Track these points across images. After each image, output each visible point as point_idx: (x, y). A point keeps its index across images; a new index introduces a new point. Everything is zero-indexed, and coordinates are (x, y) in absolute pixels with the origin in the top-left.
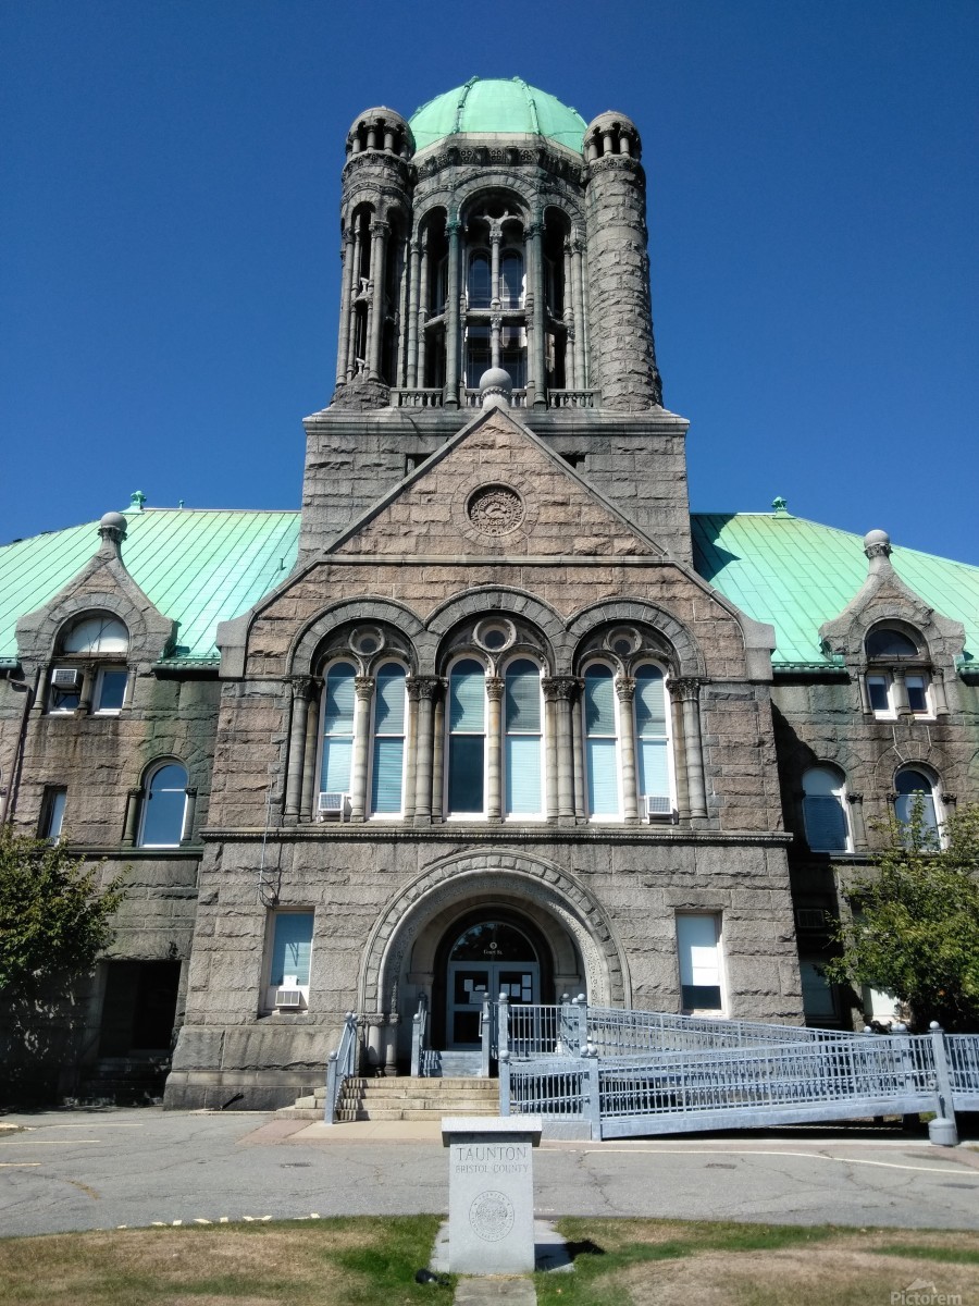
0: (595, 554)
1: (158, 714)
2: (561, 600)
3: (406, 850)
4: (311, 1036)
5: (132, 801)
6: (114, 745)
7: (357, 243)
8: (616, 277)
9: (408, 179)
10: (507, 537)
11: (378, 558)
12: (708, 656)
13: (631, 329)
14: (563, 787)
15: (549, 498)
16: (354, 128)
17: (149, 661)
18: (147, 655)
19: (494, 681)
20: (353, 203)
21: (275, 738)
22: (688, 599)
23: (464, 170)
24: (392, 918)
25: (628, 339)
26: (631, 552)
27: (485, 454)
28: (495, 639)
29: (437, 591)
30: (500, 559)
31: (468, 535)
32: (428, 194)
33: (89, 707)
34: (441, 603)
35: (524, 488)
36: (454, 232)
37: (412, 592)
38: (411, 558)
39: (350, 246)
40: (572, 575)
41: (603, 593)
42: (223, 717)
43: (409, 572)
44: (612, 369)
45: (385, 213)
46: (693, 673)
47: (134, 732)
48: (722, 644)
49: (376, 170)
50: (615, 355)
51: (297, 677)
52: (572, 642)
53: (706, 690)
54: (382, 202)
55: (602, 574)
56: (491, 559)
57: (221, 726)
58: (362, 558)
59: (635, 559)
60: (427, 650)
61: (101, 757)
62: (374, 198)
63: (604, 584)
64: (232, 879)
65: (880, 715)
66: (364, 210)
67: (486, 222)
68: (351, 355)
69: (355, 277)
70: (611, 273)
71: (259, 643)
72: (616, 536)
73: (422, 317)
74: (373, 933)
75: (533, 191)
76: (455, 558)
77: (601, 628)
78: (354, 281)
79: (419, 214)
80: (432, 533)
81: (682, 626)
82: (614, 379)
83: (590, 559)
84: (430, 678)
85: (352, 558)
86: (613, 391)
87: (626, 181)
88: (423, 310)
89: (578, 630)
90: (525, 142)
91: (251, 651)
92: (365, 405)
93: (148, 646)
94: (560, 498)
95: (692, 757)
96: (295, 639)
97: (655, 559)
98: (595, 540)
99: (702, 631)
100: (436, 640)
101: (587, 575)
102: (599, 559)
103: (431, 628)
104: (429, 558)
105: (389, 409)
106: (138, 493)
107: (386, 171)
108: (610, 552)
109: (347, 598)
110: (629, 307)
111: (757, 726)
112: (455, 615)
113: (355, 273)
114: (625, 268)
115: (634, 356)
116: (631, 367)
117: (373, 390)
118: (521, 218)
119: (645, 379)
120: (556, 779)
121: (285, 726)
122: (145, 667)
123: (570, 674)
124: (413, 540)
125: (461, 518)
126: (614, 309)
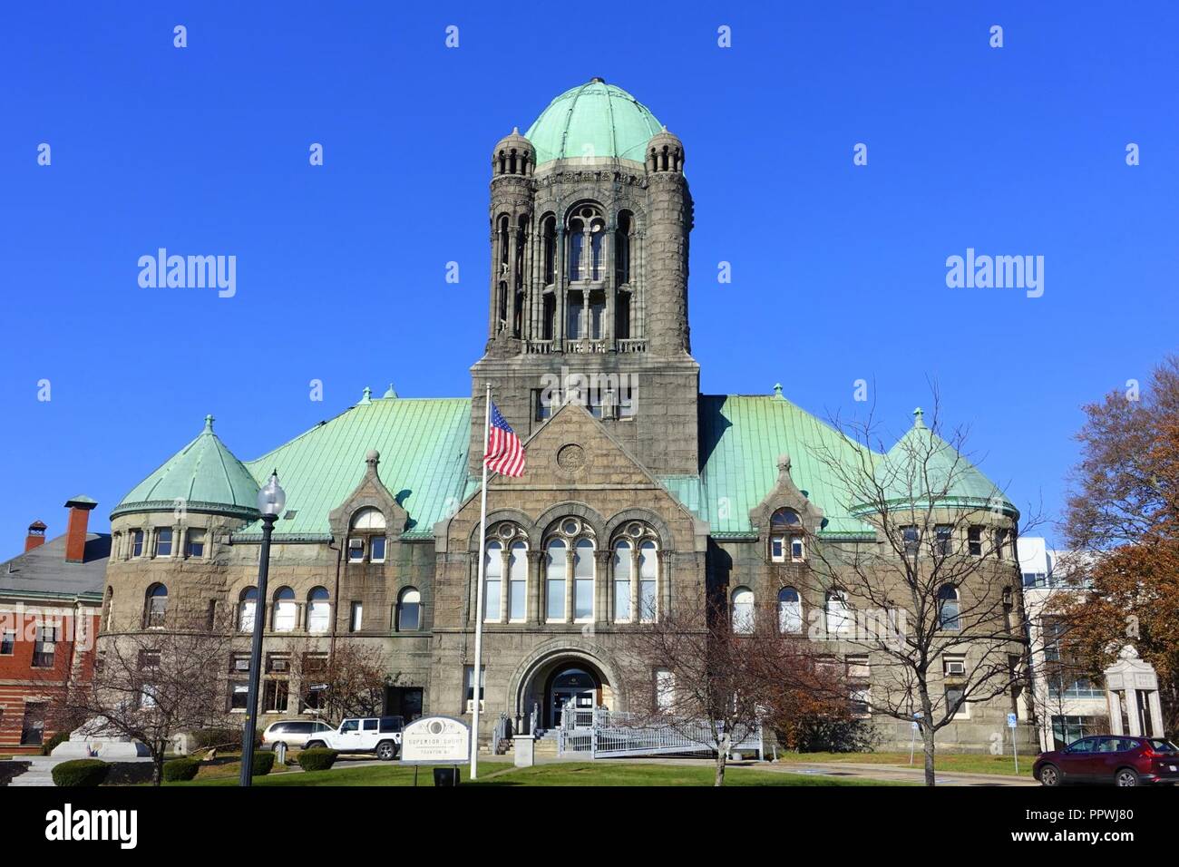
0: (622, 484)
1: (403, 562)
2: (604, 510)
3: (526, 638)
4: (486, 722)
5: (394, 608)
6: (383, 579)
7: (500, 239)
8: (661, 262)
9: (531, 188)
10: (577, 474)
11: (511, 487)
12: (676, 539)
13: (668, 298)
14: (603, 607)
15: (599, 452)
16: (497, 154)
17: (397, 535)
18: (396, 531)
19: (570, 552)
20: (498, 213)
21: (463, 584)
22: (668, 508)
23: (567, 187)
24: (521, 670)
25: (667, 305)
26: (640, 483)
27: (565, 427)
28: (571, 528)
29: (541, 505)
30: (573, 487)
31: (557, 473)
32: (543, 202)
33: (368, 559)
34: (543, 512)
35: (586, 446)
36: (560, 232)
37: (529, 506)
38: (528, 487)
39: (496, 242)
40: (611, 496)
41: (625, 506)
42: (438, 573)
43: (527, 495)
44: (657, 327)
45: (517, 219)
46: (668, 548)
47: (391, 573)
48: (683, 532)
49: (511, 189)
50: (659, 316)
51: (472, 552)
52: (608, 533)
53: (674, 556)
54: (515, 212)
55: (626, 495)
56: (568, 487)
57: (437, 577)
58: (503, 487)
59: (642, 486)
60: (537, 537)
61: (376, 585)
62: (510, 209)
63: (626, 501)
64: (447, 652)
65: (776, 559)
66: (504, 217)
67: (581, 221)
68: (497, 318)
69: (499, 263)
70: (658, 258)
71: (453, 535)
72: (634, 473)
73: (541, 286)
74: (512, 677)
75: (610, 201)
76: (550, 487)
77: (623, 524)
78: (499, 266)
79: (538, 215)
80: (539, 472)
81: (664, 523)
82: (657, 334)
83: (619, 487)
84: (537, 552)
85: (498, 488)
86: (656, 342)
87: (669, 191)
88: (542, 281)
89: (611, 526)
90: (606, 166)
91: (450, 538)
92: (506, 355)
93: (396, 527)
94: (605, 452)
95: (666, 592)
96: (471, 531)
97: (652, 487)
98: (622, 476)
99: (674, 525)
100: (541, 532)
101: (617, 496)
102: (624, 486)
103: (538, 525)
104: (537, 487)
105: (521, 357)
106: (367, 389)
107: (517, 189)
108: (629, 482)
109: (496, 509)
110: (669, 282)
111: (698, 575)
112: (550, 518)
113: (499, 260)
114: (668, 254)
115: (670, 317)
116: (668, 326)
117: (511, 345)
118: (603, 218)
119: (676, 333)
120: (599, 602)
121: (468, 578)
122: (395, 538)
123: (607, 549)
124: (529, 477)
125: (554, 464)
126: (659, 283)
